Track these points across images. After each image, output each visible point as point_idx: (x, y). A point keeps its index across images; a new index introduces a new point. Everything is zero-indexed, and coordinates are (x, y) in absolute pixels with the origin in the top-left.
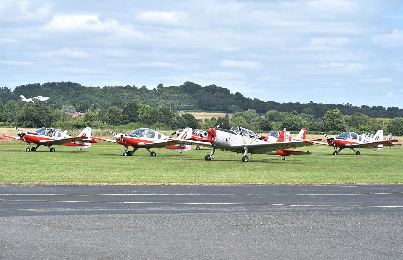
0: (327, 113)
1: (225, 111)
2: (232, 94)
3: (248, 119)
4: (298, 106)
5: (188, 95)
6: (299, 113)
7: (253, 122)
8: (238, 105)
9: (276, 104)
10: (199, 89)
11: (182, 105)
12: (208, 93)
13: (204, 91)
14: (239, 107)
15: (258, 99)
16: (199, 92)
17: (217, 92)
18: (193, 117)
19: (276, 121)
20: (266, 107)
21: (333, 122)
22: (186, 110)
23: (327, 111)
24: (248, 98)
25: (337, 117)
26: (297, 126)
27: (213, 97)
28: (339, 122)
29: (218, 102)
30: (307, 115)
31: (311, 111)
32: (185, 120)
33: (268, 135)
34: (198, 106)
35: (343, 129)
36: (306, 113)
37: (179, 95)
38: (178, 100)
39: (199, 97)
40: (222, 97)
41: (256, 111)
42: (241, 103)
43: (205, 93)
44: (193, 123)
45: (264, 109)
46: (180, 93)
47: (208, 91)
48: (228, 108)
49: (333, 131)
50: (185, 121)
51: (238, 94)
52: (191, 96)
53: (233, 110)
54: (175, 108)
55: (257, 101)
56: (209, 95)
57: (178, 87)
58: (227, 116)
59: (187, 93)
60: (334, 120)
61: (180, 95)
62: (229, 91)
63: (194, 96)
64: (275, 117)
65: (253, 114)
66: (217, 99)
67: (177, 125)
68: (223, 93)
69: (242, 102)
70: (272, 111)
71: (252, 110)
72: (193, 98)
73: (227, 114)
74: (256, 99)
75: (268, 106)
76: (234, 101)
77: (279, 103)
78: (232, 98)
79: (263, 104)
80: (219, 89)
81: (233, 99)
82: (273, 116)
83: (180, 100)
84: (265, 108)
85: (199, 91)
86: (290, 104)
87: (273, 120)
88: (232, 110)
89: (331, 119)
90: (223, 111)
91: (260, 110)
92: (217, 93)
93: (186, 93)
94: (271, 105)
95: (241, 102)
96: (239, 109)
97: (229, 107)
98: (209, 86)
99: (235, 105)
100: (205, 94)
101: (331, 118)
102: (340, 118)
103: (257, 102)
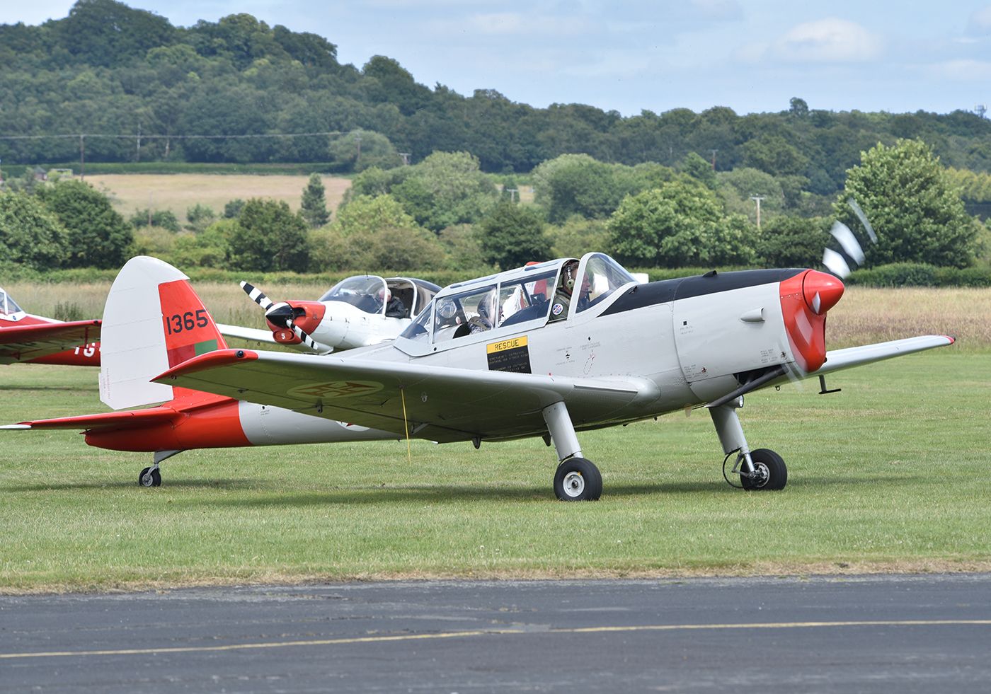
0: (859, 163)
1: (310, 161)
2: (350, 67)
3: (433, 205)
4: (724, 128)
5: (98, 75)
6: (726, 165)
7: (462, 221)
8: (383, 132)
9: (601, 119)
10: (161, 37)
11: (61, 129)
12: (211, 63)
13: (189, 49)
14: (392, 140)
15: (499, 96)
16: (157, 56)
17: (261, 54)
18: (100, 202)
19: (589, 215)
20: (540, 137)
21: (897, 216)
22: (91, 159)
23: (863, 153)
24: (439, 88)
25: (923, 187)
26: (695, 241)
27: (244, 86)
28: (930, 212)
29: (267, 112)
30: (767, 176)
31: (788, 153)
32: (52, 219)
33: (330, 298)
34: (155, 140)
35: (956, 252)
36: (762, 166)
37: (44, 76)
38: (41, 102)
39: (164, 88)
40: (292, 85)
41: (475, 163)
42: (402, 118)
43: (196, 65)
44: (105, 235)
45: (530, 147)
46: (47, 65)
47: (212, 52)
48: (326, 145)
49: (896, 264)
50: (58, 227)
51: (381, 66)
52: (112, 80)
53: (354, 160)
54: (21, 152)
55: (489, 103)
56: (221, 71)
57: (38, 28)
58: (316, 192)
59: (93, 65)
60: (902, 203)
61: (51, 75)
62: (332, 48)
63: (130, 78)
64: (585, 192)
65: (459, 178)
66: (262, 98)
67: (10, 246)
68: (296, 63)
69: (406, 111)
70: (565, 162)
71: (457, 157)
72: (129, 92)
73: (316, 180)
74: (485, 91)
75: (551, 132)
76: (361, 107)
77: (614, 116)
78: (349, 86)
79: (525, 123)
80: (275, 39)
81: (357, 97)
82: (573, 189)
83: (49, 102)
84: (538, 145)
85: (157, 50)
86: (681, 119)
87: (576, 211)
88: (348, 156)
89: (885, 199)
90: (296, 166)
91: (507, 157)
92: (264, 61)
93: (86, 66)
94: (571, 126)
95: (402, 108)
96: (391, 149)
97: (333, 143)
98: (216, 21)
99: (368, 128)
100: (196, 70)
101: (884, 193)
102: (933, 190)
103: (494, 111)
